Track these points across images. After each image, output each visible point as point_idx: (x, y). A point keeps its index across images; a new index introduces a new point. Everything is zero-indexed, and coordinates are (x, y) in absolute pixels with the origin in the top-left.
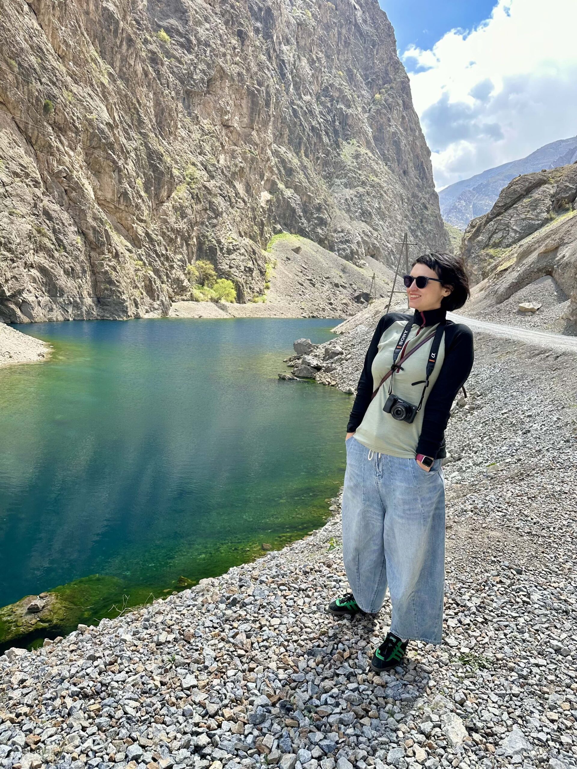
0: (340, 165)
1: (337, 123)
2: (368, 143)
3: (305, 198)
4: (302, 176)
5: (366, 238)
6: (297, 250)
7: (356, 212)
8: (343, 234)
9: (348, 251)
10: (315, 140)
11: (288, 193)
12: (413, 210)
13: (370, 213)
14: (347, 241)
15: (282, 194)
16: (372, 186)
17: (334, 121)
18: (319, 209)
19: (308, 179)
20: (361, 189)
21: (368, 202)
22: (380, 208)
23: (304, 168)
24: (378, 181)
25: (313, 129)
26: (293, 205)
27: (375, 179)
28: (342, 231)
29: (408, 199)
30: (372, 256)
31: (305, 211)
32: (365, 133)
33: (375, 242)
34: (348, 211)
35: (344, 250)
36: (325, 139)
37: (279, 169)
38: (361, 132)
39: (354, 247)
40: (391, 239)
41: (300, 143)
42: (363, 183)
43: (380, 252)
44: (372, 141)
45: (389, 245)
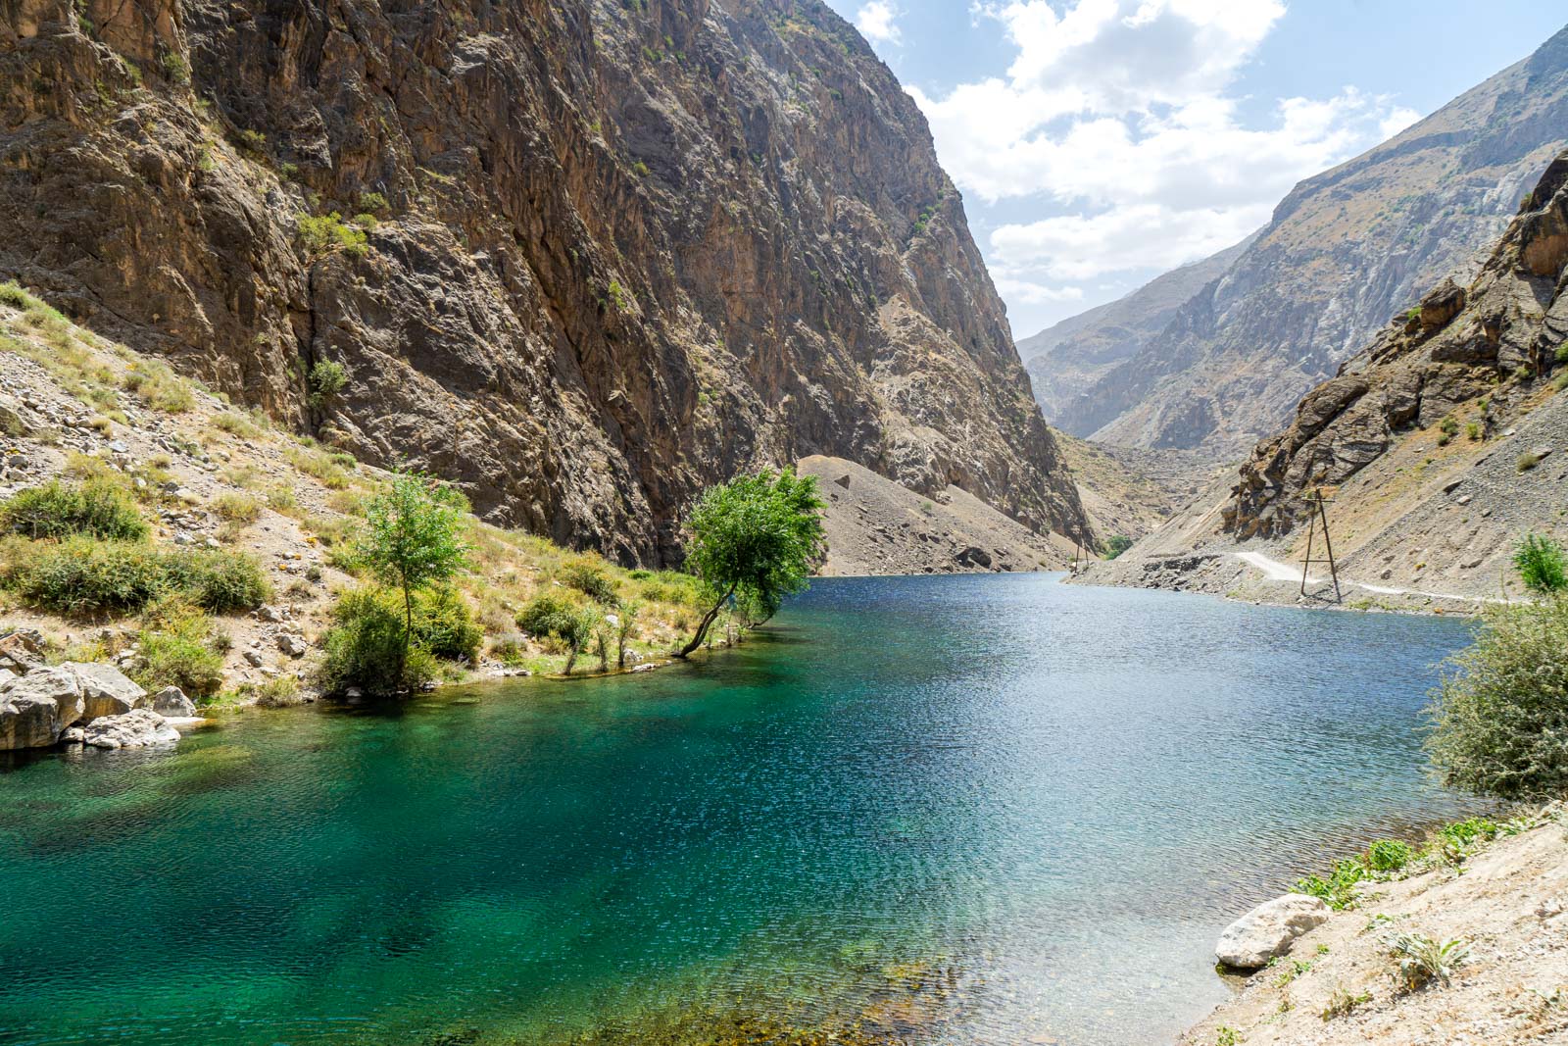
0: (881, 339)
1: (866, 272)
2: (913, 299)
3: (839, 395)
4: (830, 360)
5: (942, 455)
6: (844, 482)
7: (918, 412)
8: (907, 450)
9: (920, 478)
10: (841, 302)
11: (815, 390)
12: (998, 403)
13: (941, 413)
14: (916, 462)
15: (807, 393)
16: (937, 369)
17: (861, 269)
18: (864, 411)
19: (841, 364)
20: (919, 375)
21: (935, 395)
22: (953, 404)
23: (832, 348)
24: (944, 360)
25: (837, 284)
26: (824, 407)
27: (938, 357)
28: (905, 445)
29: (988, 384)
30: (956, 483)
31: (841, 416)
32: (907, 283)
33: (958, 460)
34: (904, 411)
35: (913, 476)
36: (855, 299)
37: (795, 352)
38: (900, 283)
39: (928, 470)
40: (979, 453)
41: (821, 308)
42: (923, 366)
43: (966, 476)
44: (919, 296)
45: (979, 465)
